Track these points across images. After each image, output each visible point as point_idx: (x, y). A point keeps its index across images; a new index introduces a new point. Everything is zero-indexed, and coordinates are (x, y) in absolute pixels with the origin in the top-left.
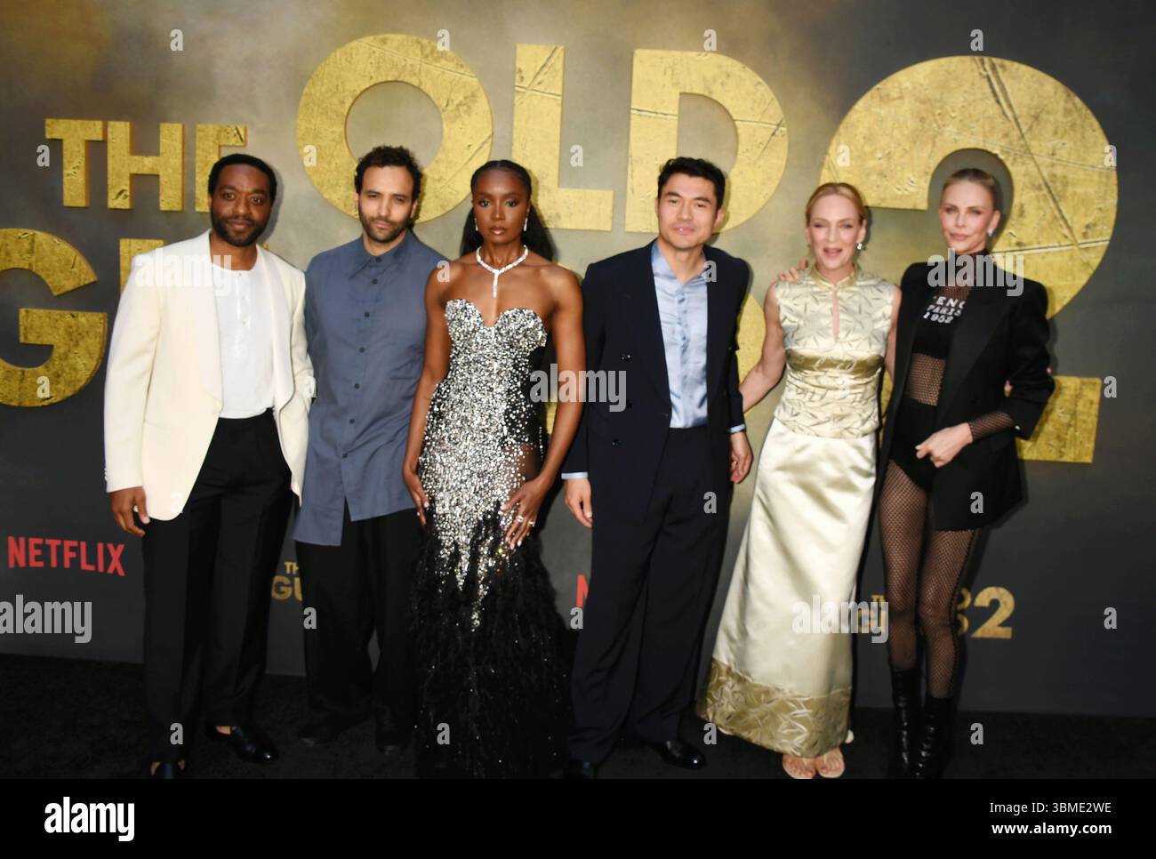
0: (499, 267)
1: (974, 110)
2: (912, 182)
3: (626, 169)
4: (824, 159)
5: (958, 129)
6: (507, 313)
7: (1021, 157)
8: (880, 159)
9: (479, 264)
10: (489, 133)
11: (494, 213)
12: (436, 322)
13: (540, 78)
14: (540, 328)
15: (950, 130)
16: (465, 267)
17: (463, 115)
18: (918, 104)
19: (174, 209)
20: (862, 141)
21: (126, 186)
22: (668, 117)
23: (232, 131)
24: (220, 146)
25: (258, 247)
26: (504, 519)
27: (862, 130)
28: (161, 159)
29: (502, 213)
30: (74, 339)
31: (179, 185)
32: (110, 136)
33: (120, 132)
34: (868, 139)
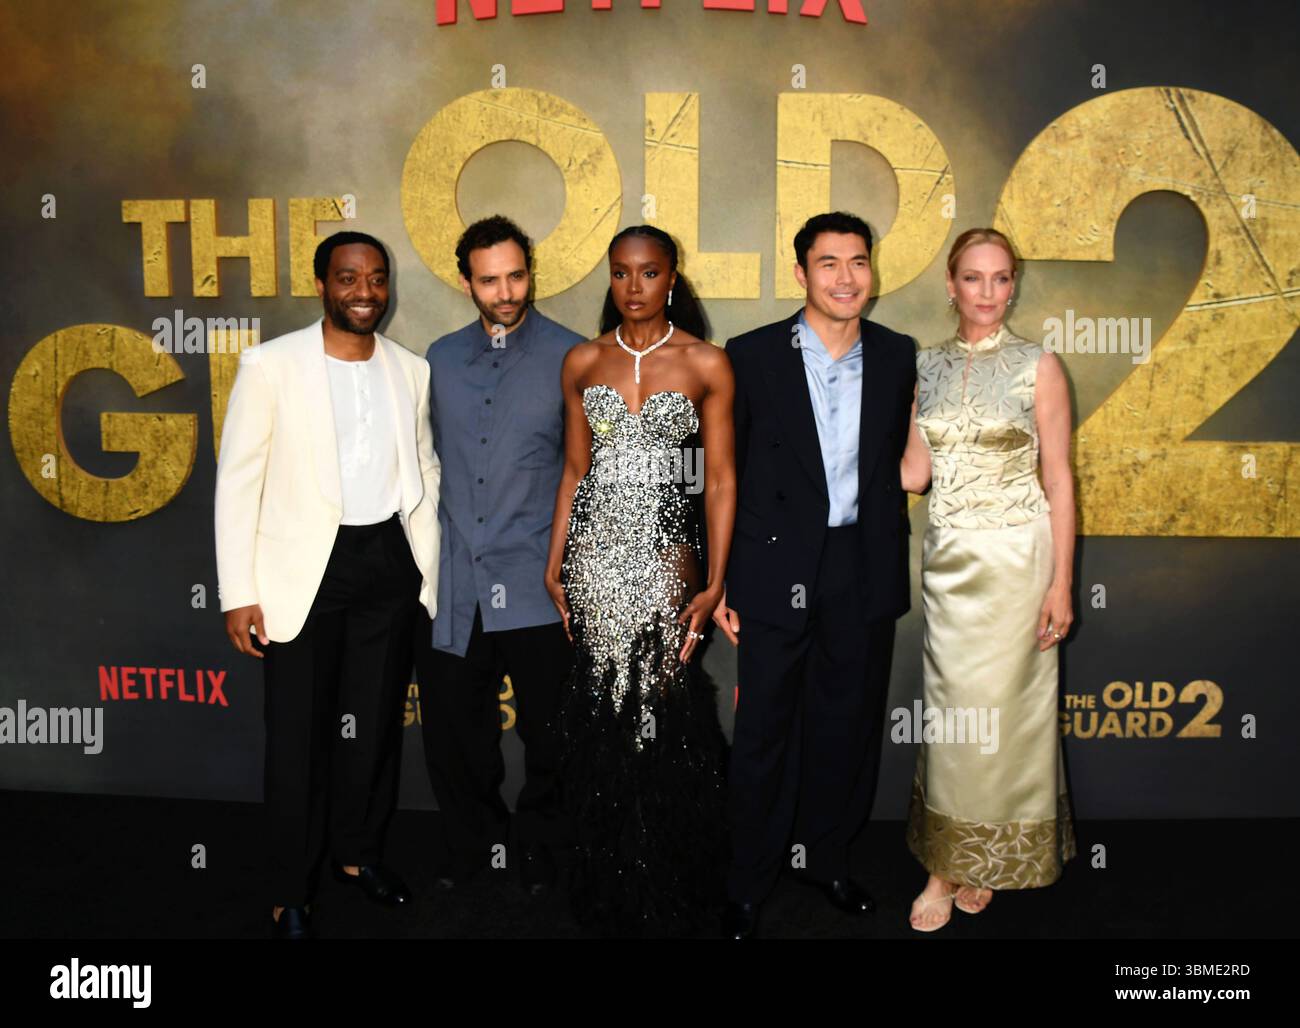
0: (640, 349)
1: (1162, 147)
2: (1095, 230)
3: (774, 229)
4: (996, 208)
5: (1144, 169)
6: (653, 397)
7: (1216, 198)
8: (1059, 205)
9: (618, 345)
10: (619, 194)
11: (630, 285)
12: (574, 409)
13: (673, 130)
14: (691, 413)
15: (1136, 171)
16: (603, 348)
17: (588, 175)
18: (1099, 143)
19: (268, 295)
20: (1038, 187)
21: (212, 270)
22: (820, 168)
23: (329, 204)
24: (315, 222)
25: (376, 335)
26: (665, 631)
27: (1037, 174)
28: (251, 239)
29: (638, 285)
30: (162, 444)
31: (272, 269)
32: (193, 217)
33: (204, 212)
34: (1045, 184)
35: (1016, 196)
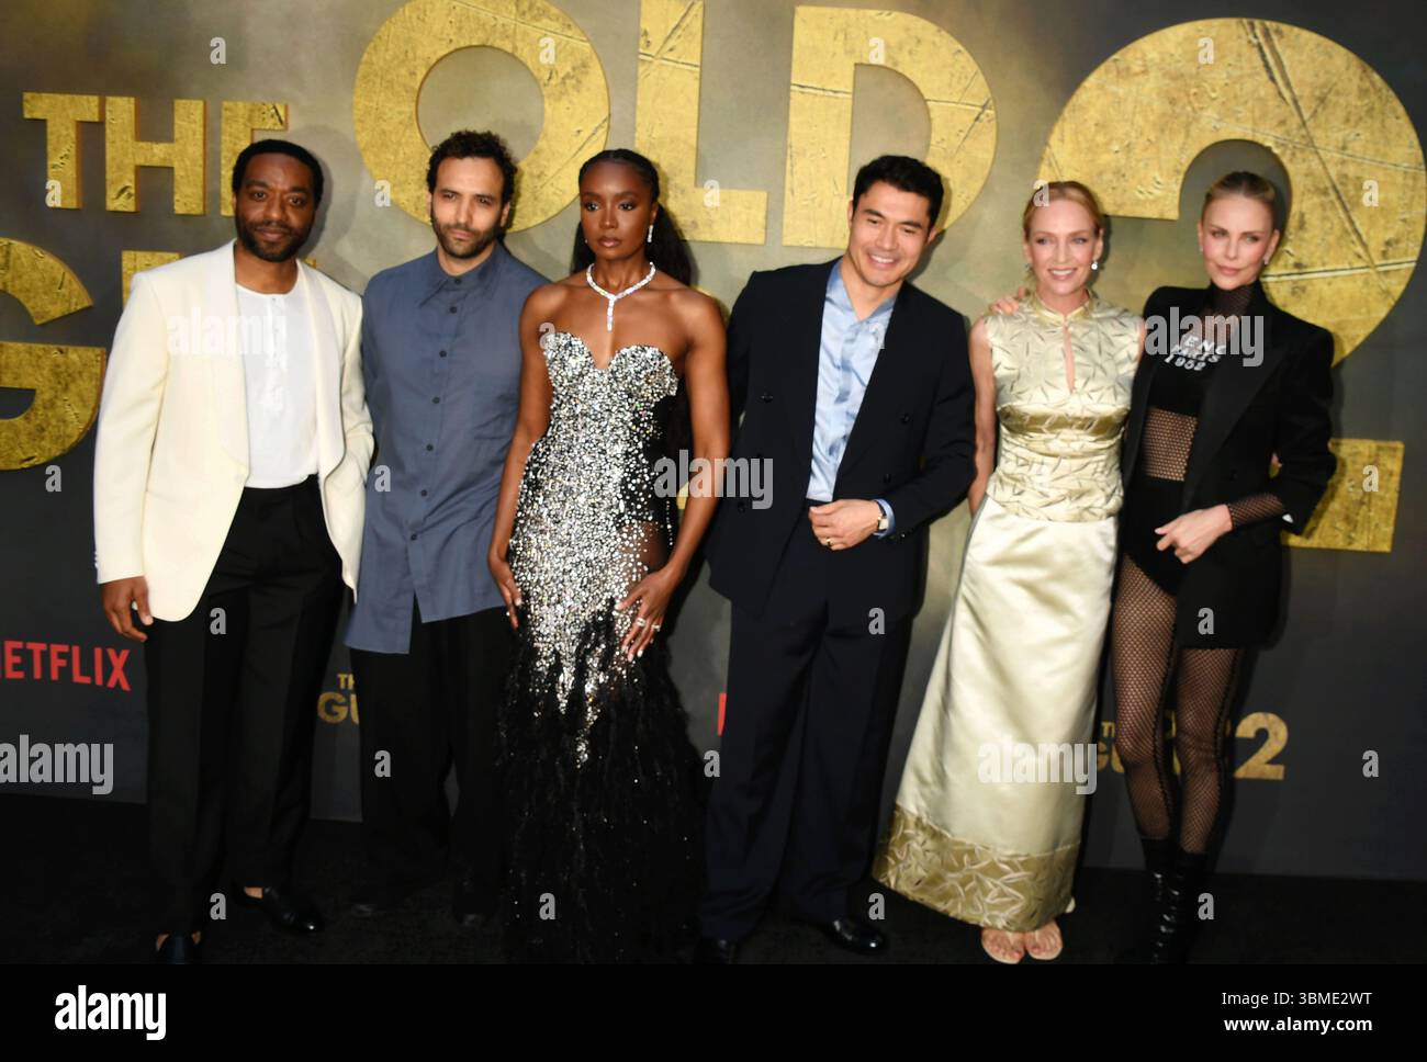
0: (615, 291)
1: (1241, 89)
2: (1158, 183)
3: (784, 163)
4: (1044, 151)
5: (1219, 113)
6: (624, 351)
7: (1302, 151)
8: (1117, 152)
9: (589, 286)
10: (606, 115)
11: (603, 219)
12: (534, 362)
13: (671, 43)
14: (668, 372)
15: (1209, 116)
16: (571, 289)
17: (570, 90)
18: (1167, 81)
19: (193, 212)
20: (1093, 129)
21: (129, 181)
22: (839, 95)
23: (269, 110)
24: (253, 130)
25: (299, 263)
26: (620, 621)
27: (1093, 115)
28: (176, 147)
29: (613, 219)
30: (63, 381)
31: (200, 184)
32: (108, 116)
33: (121, 111)
34: (1101, 126)
35: (1067, 139)
